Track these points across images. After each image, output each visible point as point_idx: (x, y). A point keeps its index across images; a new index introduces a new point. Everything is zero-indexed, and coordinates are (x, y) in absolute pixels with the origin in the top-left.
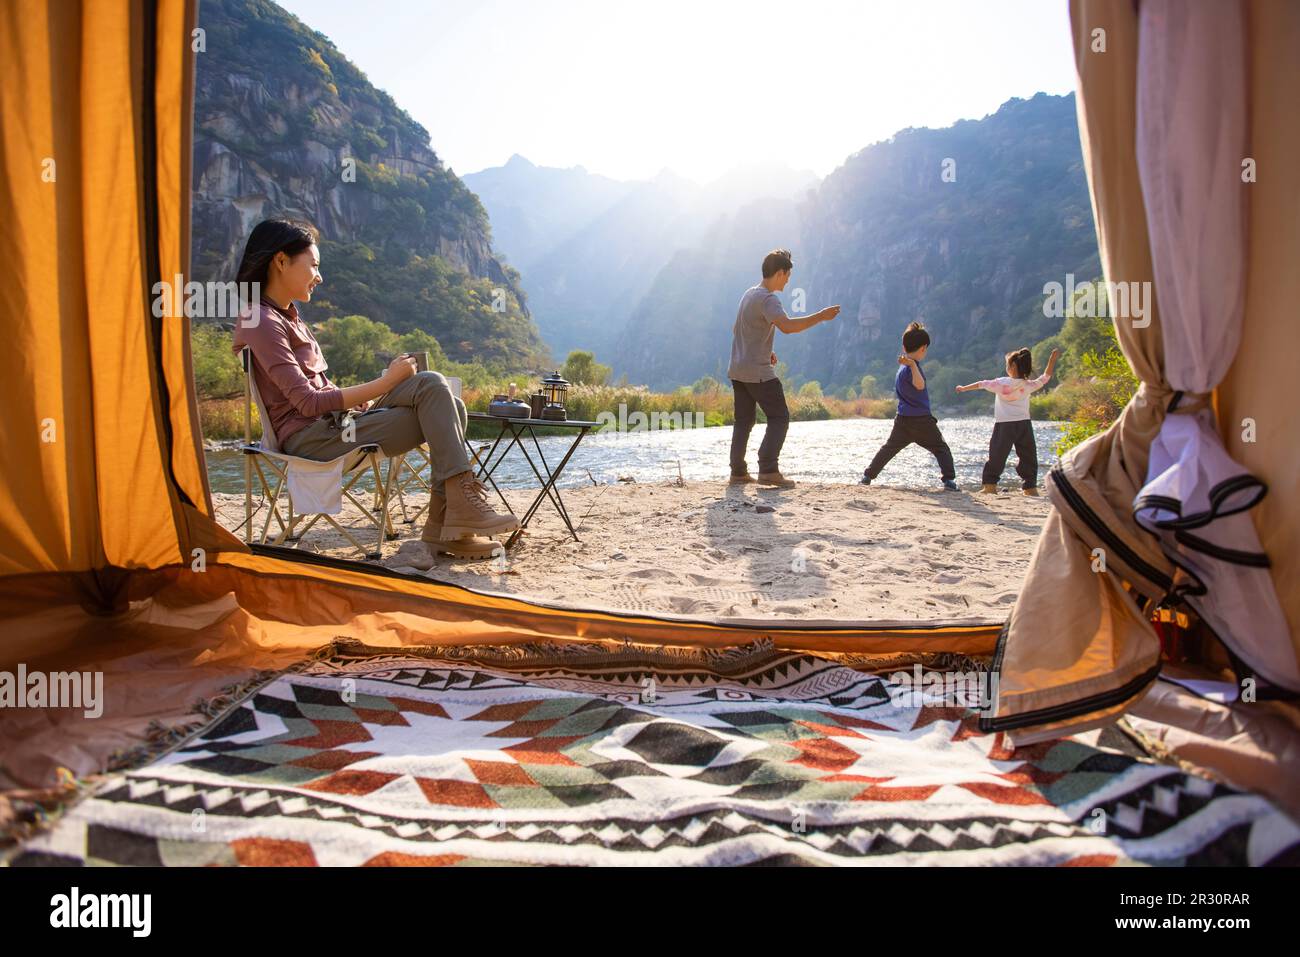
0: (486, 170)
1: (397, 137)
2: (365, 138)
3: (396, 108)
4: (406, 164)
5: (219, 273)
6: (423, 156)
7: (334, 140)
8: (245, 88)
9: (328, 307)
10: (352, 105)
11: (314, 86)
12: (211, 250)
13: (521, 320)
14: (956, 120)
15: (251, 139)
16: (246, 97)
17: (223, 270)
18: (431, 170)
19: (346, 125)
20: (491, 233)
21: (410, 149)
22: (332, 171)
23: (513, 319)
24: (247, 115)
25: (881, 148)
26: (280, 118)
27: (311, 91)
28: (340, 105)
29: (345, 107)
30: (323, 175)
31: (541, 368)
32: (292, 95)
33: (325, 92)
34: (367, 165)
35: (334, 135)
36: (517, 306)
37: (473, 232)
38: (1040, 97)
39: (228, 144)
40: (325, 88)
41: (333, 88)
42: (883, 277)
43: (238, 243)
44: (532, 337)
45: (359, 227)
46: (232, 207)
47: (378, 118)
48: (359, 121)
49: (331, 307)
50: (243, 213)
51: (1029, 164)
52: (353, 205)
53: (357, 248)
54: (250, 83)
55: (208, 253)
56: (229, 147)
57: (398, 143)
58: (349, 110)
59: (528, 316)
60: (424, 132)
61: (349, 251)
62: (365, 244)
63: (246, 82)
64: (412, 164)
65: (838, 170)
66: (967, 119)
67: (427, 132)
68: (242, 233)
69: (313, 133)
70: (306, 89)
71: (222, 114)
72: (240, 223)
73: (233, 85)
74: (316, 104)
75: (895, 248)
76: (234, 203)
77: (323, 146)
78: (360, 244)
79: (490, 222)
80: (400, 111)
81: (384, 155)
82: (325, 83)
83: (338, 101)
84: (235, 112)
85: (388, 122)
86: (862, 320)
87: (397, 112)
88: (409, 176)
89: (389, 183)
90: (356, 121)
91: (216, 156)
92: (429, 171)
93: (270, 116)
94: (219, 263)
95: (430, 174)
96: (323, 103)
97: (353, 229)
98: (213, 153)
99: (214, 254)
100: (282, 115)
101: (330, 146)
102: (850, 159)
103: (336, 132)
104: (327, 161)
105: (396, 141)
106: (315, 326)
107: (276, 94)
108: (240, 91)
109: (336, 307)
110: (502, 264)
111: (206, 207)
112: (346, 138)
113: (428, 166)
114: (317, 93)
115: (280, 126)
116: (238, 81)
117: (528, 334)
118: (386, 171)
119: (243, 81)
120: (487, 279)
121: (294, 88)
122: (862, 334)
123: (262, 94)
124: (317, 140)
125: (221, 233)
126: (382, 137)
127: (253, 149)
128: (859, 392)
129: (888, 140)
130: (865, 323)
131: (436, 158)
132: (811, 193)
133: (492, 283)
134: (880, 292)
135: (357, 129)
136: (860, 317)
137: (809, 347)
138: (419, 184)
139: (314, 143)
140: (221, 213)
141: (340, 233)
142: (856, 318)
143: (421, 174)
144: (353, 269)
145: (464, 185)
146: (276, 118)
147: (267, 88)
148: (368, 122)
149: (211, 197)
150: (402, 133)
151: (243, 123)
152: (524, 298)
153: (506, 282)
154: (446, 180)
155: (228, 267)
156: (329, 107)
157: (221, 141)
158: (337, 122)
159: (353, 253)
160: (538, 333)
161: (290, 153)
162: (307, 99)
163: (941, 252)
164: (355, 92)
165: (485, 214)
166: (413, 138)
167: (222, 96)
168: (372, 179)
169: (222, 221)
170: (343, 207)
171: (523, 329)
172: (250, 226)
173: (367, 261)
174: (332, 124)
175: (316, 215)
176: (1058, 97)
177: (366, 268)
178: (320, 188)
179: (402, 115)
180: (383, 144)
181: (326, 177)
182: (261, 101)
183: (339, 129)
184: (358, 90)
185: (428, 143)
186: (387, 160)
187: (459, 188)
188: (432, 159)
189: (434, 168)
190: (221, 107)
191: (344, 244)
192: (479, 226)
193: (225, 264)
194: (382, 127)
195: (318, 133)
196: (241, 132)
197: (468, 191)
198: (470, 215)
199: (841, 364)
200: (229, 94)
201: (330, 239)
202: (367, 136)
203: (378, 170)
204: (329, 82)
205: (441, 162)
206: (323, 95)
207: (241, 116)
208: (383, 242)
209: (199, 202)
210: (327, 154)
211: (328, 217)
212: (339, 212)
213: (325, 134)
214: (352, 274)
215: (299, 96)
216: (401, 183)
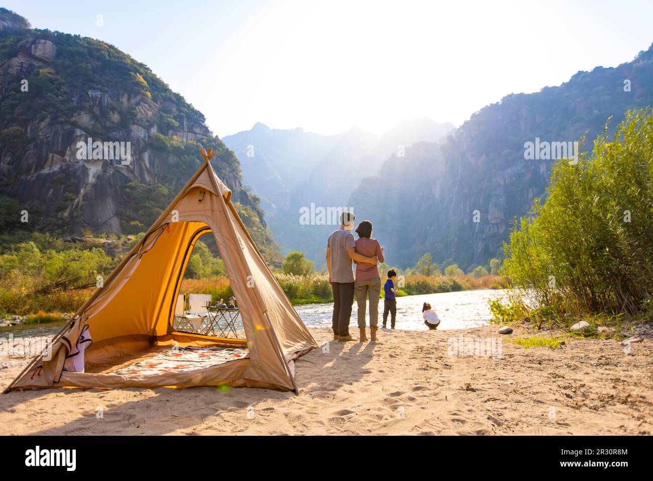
0: (239, 133)
1: (185, 120)
2: (165, 121)
3: (185, 103)
4: (190, 135)
5: (72, 206)
6: (200, 130)
7: (147, 124)
8: (98, 97)
9: (137, 225)
10: (159, 103)
11: (137, 93)
12: (69, 192)
13: (260, 228)
14: (543, 87)
15: (99, 126)
16: (97, 102)
17: (75, 204)
18: (205, 137)
19: (154, 115)
20: (241, 174)
21: (193, 126)
22: (145, 142)
23: (255, 228)
24: (98, 113)
25: (494, 107)
26: (116, 112)
27: (135, 96)
28: (152, 103)
29: (155, 104)
30: (139, 144)
31: (274, 260)
32: (124, 99)
33: (144, 97)
34: (167, 137)
35: (148, 121)
36: (257, 219)
37: (230, 174)
38: (599, 70)
39: (85, 129)
40: (144, 95)
41: (149, 94)
42: (503, 190)
43: (85, 187)
44: (268, 239)
45: (159, 174)
46: (84, 165)
47: (174, 110)
48: (163, 112)
49: (140, 225)
50: (90, 169)
51: (595, 112)
52: (157, 161)
53: (158, 187)
54: (101, 95)
55: (67, 194)
56: (85, 131)
57: (185, 123)
58: (157, 105)
59: (265, 225)
60: (202, 116)
61: (152, 190)
62: (163, 185)
63: (98, 94)
64: (194, 135)
65: (466, 123)
66: (550, 86)
67: (203, 116)
68: (88, 181)
69: (135, 121)
70: (133, 96)
71: (83, 113)
72: (88, 175)
73: (90, 97)
74: (138, 104)
75: (509, 170)
76: (84, 163)
77: (140, 128)
78: (160, 185)
79: (241, 168)
80: (187, 104)
81: (176, 130)
82: (144, 92)
83: (151, 101)
84: (91, 111)
85: (180, 111)
86: (491, 219)
87: (186, 105)
88: (192, 142)
89: (179, 147)
90: (161, 112)
91: (77, 136)
92: (203, 139)
93: (111, 112)
94: (73, 200)
95: (204, 140)
96: (142, 103)
97: (156, 175)
98: (75, 135)
99: (70, 195)
100: (118, 111)
101: (145, 128)
102: (474, 116)
103: (149, 118)
104: (142, 136)
105: (184, 123)
106: (129, 237)
107: (115, 99)
108: (94, 99)
109: (143, 225)
110: (248, 193)
111: (68, 166)
112: (154, 122)
113: (203, 135)
114: (139, 98)
115: (116, 117)
116: (93, 94)
117: (265, 237)
118: (177, 140)
119: (96, 93)
120: (239, 203)
121: (126, 95)
122: (492, 229)
123: (107, 100)
124: (137, 124)
125: (76, 181)
126: (176, 120)
127: (99, 131)
128: (489, 270)
129: (498, 103)
130: (493, 221)
131: (209, 131)
132: (450, 138)
133: (242, 205)
134: (502, 200)
135: (161, 116)
136: (489, 218)
137: (456, 239)
138: (198, 146)
139: (135, 126)
140: (77, 170)
141: (147, 178)
142: (488, 219)
143: (199, 141)
144: (154, 200)
145: (225, 146)
146: (114, 113)
147: (110, 96)
148: (167, 111)
149: (72, 160)
150: (189, 118)
151: (94, 117)
152: (263, 215)
153: (251, 204)
154: (214, 143)
155: (78, 203)
156: (145, 105)
157: (81, 128)
158: (150, 113)
159: (155, 190)
160: (272, 237)
161: (121, 133)
162: (133, 101)
163: (541, 172)
164: (162, 95)
165: (238, 163)
166: (195, 119)
167: (83, 103)
168: (169, 145)
169: (77, 174)
170: (150, 163)
171: (262, 235)
172: (94, 177)
173: (164, 195)
174: (147, 114)
175: (134, 168)
176: (611, 68)
177: (162, 199)
178: (137, 152)
179: (188, 106)
180: (176, 124)
181: (141, 145)
182: (106, 104)
183: (151, 118)
184: (163, 94)
185: (204, 122)
186: (178, 133)
187: (222, 147)
188: (206, 131)
189: (207, 136)
190: (82, 108)
191: (149, 185)
192: (234, 170)
193: (77, 200)
194: (176, 114)
195: (138, 120)
196: (93, 122)
197: (228, 149)
198: (228, 164)
199: (479, 250)
200: (88, 101)
201: (141, 183)
202: (167, 120)
203: (172, 139)
204: (146, 91)
205: (212, 133)
206: (142, 98)
207: (94, 113)
208: (174, 183)
209: (64, 164)
210: (143, 131)
211: (141, 169)
212: (148, 166)
213: (142, 121)
214: (153, 203)
215: (128, 100)
216: (187, 147)
